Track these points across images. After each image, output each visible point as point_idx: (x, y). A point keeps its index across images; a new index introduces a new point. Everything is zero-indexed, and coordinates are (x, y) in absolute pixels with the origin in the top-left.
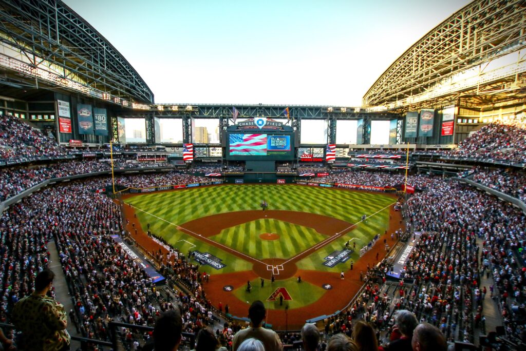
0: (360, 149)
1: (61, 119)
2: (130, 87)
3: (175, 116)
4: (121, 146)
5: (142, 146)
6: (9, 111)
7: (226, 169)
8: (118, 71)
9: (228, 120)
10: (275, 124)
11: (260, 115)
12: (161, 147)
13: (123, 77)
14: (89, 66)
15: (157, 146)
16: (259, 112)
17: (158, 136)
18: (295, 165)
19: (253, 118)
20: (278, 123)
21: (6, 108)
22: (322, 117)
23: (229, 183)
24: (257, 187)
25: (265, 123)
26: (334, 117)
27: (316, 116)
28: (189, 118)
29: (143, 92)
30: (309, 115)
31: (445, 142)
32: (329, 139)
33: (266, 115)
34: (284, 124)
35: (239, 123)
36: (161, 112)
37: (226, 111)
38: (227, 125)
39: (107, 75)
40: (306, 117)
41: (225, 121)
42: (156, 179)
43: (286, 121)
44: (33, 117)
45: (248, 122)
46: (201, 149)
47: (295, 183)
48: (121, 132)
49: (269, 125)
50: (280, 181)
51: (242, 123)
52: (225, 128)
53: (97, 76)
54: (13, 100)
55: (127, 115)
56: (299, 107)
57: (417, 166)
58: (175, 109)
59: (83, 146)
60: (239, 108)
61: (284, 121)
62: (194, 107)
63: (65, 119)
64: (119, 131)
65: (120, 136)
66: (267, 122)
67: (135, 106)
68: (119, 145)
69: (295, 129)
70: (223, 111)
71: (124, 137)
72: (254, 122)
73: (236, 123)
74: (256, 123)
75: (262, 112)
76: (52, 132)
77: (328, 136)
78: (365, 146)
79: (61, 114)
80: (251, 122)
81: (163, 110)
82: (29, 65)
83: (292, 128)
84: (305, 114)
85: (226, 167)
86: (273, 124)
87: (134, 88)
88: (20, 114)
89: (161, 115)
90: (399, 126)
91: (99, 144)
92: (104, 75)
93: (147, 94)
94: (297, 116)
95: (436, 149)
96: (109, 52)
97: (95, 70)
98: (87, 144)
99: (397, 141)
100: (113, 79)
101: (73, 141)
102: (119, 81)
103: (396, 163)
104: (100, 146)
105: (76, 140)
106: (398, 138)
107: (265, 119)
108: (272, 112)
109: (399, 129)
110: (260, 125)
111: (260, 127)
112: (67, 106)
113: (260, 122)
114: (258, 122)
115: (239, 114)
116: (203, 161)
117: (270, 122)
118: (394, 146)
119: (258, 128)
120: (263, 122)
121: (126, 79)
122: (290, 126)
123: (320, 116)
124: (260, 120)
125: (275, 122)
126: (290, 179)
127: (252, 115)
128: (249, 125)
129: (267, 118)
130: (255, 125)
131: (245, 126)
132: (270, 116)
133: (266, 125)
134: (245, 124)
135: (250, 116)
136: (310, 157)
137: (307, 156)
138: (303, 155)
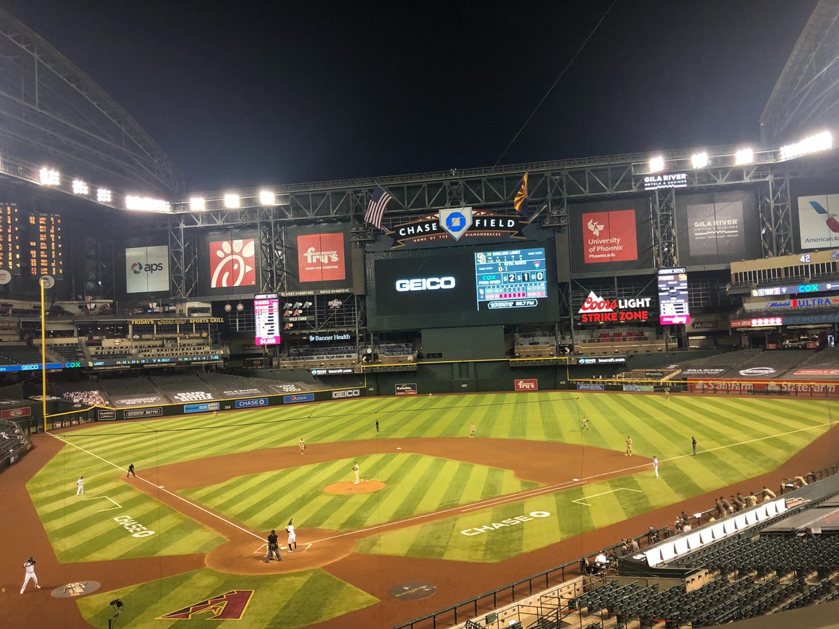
3: (234, 223)
10: (497, 223)
11: (455, 204)
12: (197, 305)
15: (189, 305)
16: (450, 193)
19: (437, 211)
20: (506, 219)
23: (378, 393)
25: (469, 223)
33: (470, 202)
34: (523, 219)
35: (397, 227)
37: (361, 201)
45: (422, 225)
49: (481, 226)
50: (521, 383)
51: (406, 227)
56: (565, 168)
60: (396, 188)
62: (280, 195)
66: (474, 218)
70: (354, 202)
72: (437, 221)
74: (443, 224)
75: (459, 192)
84: (584, 186)
85: (369, 352)
86: (492, 222)
89: (200, 225)
94: (561, 194)
107: (467, 212)
108: (488, 191)
111: (457, 235)
114: (449, 221)
117: (482, 219)
119: (450, 236)
120: (463, 222)
123: (629, 188)
124: (456, 215)
125: (498, 218)
127: (431, 206)
128: (425, 233)
129: (474, 208)
130: (440, 229)
131: (416, 234)
132: (483, 203)
133: (473, 227)
134: (415, 230)
135: (428, 207)
136: (610, 310)
137: (598, 305)
138: (587, 305)
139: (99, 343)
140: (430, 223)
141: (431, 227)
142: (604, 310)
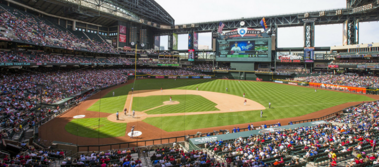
1: (120, 35)
3: (185, 32)
6: (99, 31)
11: (242, 27)
12: (176, 52)
15: (174, 52)
19: (237, 29)
20: (257, 31)
21: (98, 30)
22: (298, 23)
25: (246, 32)
29: (166, 18)
30: (285, 23)
33: (247, 26)
34: (262, 32)
35: (226, 33)
36: (177, 29)
40: (282, 24)
42: (166, 71)
43: (264, 29)
44: (110, 35)
45: (233, 32)
46: (200, 53)
49: (250, 33)
51: (228, 33)
54: (101, 26)
55: (164, 33)
56: (276, 16)
58: (185, 27)
59: (132, 50)
61: (262, 30)
62: (196, 25)
63: (123, 35)
66: (248, 31)
67: (162, 27)
69: (273, 35)
70: (215, 26)
72: (237, 32)
73: (224, 33)
74: (239, 32)
80: (235, 32)
82: (97, 5)
84: (282, 22)
86: (253, 32)
87: (160, 16)
88: (105, 33)
89: (178, 32)
93: (168, 19)
94: (274, 24)
101: (125, 47)
105: (128, 46)
107: (246, 29)
108: (252, 23)
110: (242, 34)
111: (242, 36)
112: (125, 28)
113: (242, 32)
117: (250, 31)
119: (240, 36)
120: (244, 31)
125: (255, 31)
128: (233, 35)
129: (248, 28)
130: (238, 34)
132: (250, 27)
133: (247, 33)
135: (235, 27)
139: (152, 60)
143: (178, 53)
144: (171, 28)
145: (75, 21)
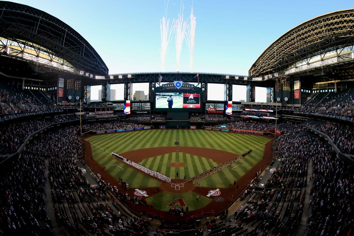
0: (248, 105)
1: (59, 89)
2: (95, 66)
3: (120, 82)
4: (87, 103)
5: (99, 103)
6: (40, 87)
7: (153, 118)
8: (90, 57)
9: (155, 83)
10: (189, 86)
11: (178, 80)
12: (110, 103)
13: (92, 60)
14: (76, 56)
15: (108, 103)
16: (177, 77)
17: (109, 96)
18: (203, 116)
19: (173, 81)
20: (191, 85)
21: (39, 85)
22: (222, 82)
23: (155, 128)
24: (175, 131)
25: (182, 85)
26: (230, 82)
27: (218, 81)
28: (129, 83)
29: (102, 68)
30: (213, 80)
31: (296, 103)
32: (228, 98)
33: (182, 80)
34: (195, 86)
35: (163, 85)
36: (111, 80)
37: (154, 77)
38: (155, 87)
39: (84, 60)
40: (211, 81)
41: (153, 84)
43: (197, 84)
44: (49, 89)
45: (169, 85)
46: (136, 104)
47: (204, 129)
48: (88, 94)
49: (185, 86)
50: (192, 127)
51: (165, 85)
52: (153, 89)
53: (79, 61)
54: (42, 81)
56: (206, 74)
57: (283, 117)
58: (120, 77)
59: (68, 104)
60: (163, 75)
61: (196, 84)
62: (133, 75)
63: (61, 89)
64: (87, 94)
65: (88, 97)
66: (183, 84)
67: (97, 77)
68: (86, 103)
69: (203, 89)
70: (152, 77)
71: (90, 98)
72: (173, 84)
73: (161, 85)
74: (175, 85)
75: (179, 77)
76: (55, 97)
77: (227, 95)
78: (252, 103)
79: (59, 86)
81: (113, 78)
82: (50, 60)
83: (201, 89)
84: (211, 80)
85: (153, 117)
86: (188, 85)
87: (98, 67)
89: (112, 82)
90: (272, 91)
91: (76, 103)
92: (82, 61)
93: (104, 69)
94: (205, 80)
95: (292, 107)
96: (87, 47)
97: (78, 58)
98: (70, 103)
99: (271, 101)
100: (87, 62)
101: (63, 102)
102: (89, 63)
103: (270, 115)
104: (77, 104)
105: (65, 101)
106: (272, 99)
107: (181, 82)
108: (187, 78)
109: (272, 93)
110: (178, 86)
111: (178, 88)
112: (63, 81)
114: (176, 84)
115: (163, 79)
116: (137, 112)
117: (185, 84)
118: (269, 104)
119: (176, 88)
120: (180, 85)
121: (93, 61)
122: (200, 87)
123: (221, 81)
124: (178, 83)
125: (189, 85)
126: (200, 126)
127: (172, 80)
128: (170, 87)
129: (183, 81)
130: (174, 86)
131: (167, 87)
132: (185, 80)
133: (182, 86)
134: (167, 86)
135: (171, 80)
136: (215, 110)
137: (212, 109)
138: (209, 108)
139: (88, 113)
140: (172, 84)
141: (172, 85)
142: (213, 110)
143: (112, 104)
144: (106, 78)
145: (24, 79)
